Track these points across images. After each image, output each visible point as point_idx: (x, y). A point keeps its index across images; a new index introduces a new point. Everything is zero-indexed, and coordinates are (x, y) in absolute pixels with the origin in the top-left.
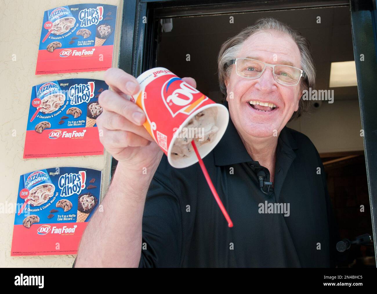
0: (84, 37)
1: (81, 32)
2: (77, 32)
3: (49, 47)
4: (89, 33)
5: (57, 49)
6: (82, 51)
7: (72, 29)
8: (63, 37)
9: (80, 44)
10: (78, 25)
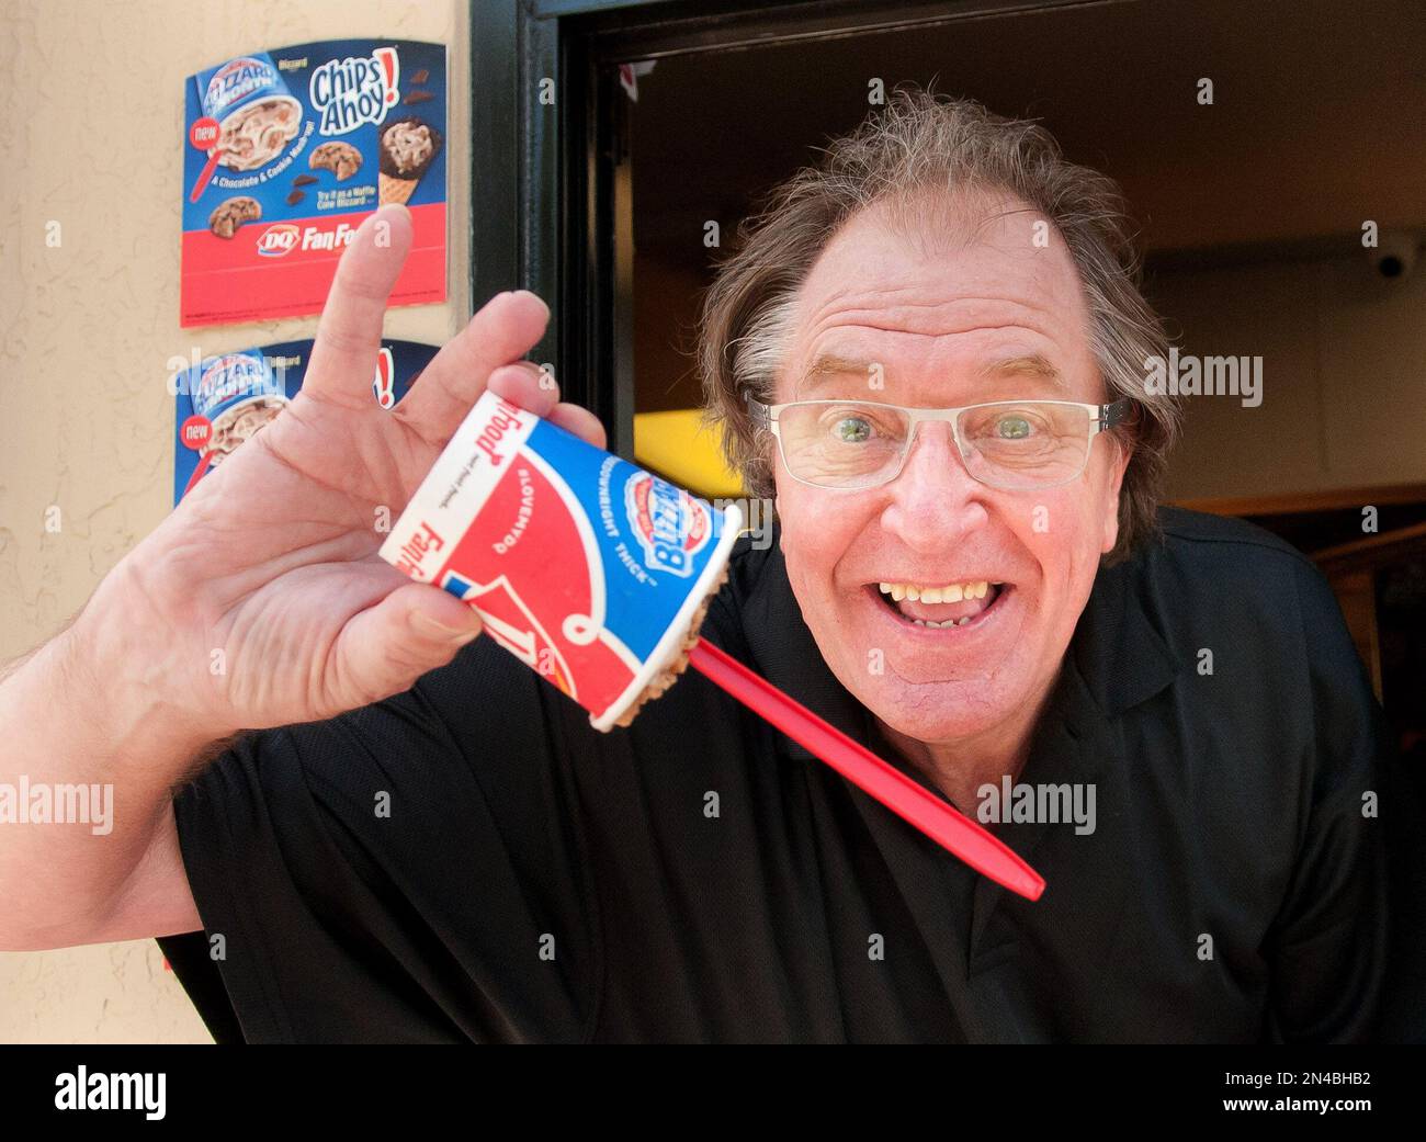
0: (336, 174)
1: (324, 155)
2: (312, 157)
3: (216, 219)
4: (355, 158)
5: (248, 226)
6: (335, 231)
7: (290, 145)
8: (263, 179)
9: (324, 201)
10: (310, 127)
